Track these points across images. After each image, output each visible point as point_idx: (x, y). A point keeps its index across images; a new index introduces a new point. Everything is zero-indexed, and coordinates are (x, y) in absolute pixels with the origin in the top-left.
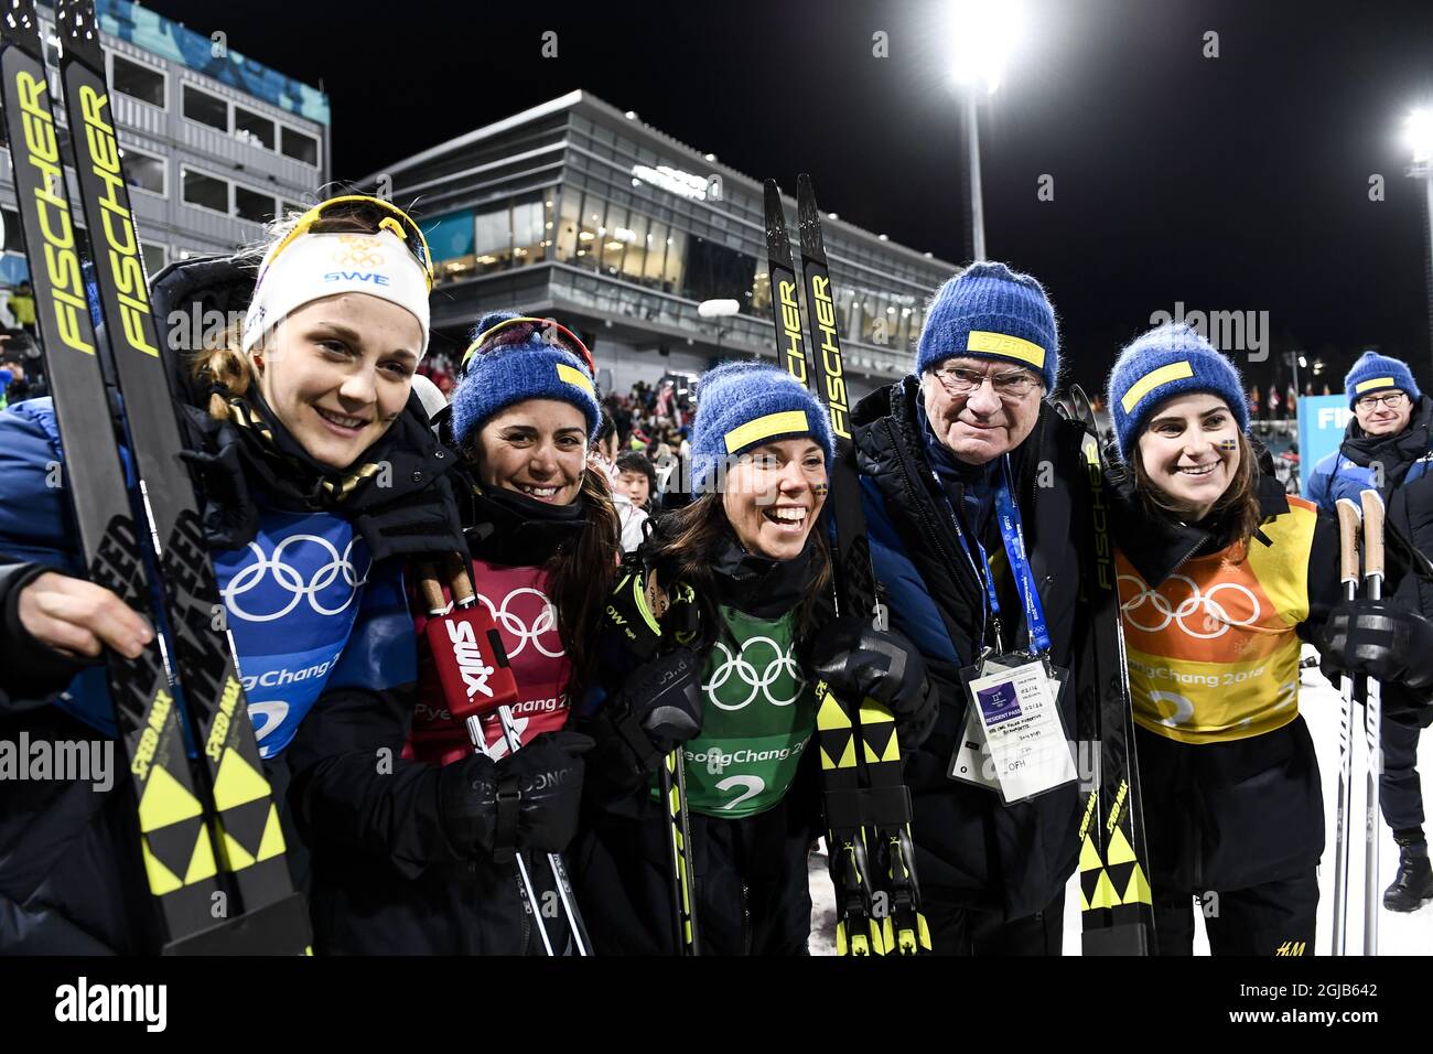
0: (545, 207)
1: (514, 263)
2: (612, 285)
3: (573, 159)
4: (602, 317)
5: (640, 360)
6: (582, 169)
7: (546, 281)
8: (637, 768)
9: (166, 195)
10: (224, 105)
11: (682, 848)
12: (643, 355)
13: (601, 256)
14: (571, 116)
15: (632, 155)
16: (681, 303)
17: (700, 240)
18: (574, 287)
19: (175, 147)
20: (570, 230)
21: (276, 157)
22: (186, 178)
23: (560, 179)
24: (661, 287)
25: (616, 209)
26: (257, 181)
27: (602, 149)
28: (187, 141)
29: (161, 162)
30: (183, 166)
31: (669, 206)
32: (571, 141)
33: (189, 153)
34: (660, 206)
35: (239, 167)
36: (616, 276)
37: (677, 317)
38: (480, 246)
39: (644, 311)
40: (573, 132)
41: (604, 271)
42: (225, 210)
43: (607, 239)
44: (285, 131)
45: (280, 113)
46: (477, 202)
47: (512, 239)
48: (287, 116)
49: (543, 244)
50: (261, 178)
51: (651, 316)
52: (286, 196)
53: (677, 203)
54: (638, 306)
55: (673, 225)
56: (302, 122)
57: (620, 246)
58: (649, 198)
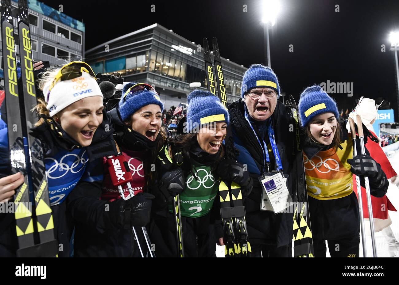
0: (146, 56)
1: (137, 72)
2: (165, 78)
3: (154, 43)
4: (162, 87)
5: (173, 100)
6: (157, 46)
7: (146, 77)
8: (165, 200)
9: (37, 51)
10: (55, 26)
11: (179, 223)
12: (174, 98)
13: (162, 70)
14: (154, 30)
15: (171, 42)
16: (185, 84)
17: (190, 66)
18: (154, 79)
19: (40, 37)
20: (153, 63)
21: (69, 41)
22: (43, 46)
23: (150, 48)
24: (179, 79)
25: (167, 57)
26: (63, 47)
27: (162, 40)
28: (43, 36)
29: (36, 41)
30: (42, 43)
31: (182, 56)
32: (154, 37)
33: (44, 39)
34: (179, 56)
35: (58, 43)
36: (166, 76)
37: (183, 88)
38: (127, 67)
39: (174, 86)
40: (154, 35)
41: (163, 75)
42: (54, 56)
43: (164, 65)
44: (72, 33)
45: (70, 28)
46: (127, 54)
47: (136, 65)
48: (72, 29)
49: (145, 67)
50: (65, 47)
51: (176, 87)
52: (72, 52)
53: (184, 55)
54: (172, 85)
55: (183, 62)
56: (77, 31)
57: (167, 67)
58: (176, 54)
